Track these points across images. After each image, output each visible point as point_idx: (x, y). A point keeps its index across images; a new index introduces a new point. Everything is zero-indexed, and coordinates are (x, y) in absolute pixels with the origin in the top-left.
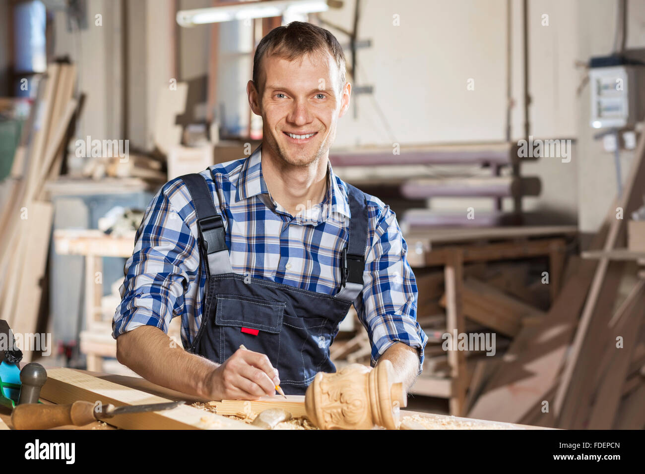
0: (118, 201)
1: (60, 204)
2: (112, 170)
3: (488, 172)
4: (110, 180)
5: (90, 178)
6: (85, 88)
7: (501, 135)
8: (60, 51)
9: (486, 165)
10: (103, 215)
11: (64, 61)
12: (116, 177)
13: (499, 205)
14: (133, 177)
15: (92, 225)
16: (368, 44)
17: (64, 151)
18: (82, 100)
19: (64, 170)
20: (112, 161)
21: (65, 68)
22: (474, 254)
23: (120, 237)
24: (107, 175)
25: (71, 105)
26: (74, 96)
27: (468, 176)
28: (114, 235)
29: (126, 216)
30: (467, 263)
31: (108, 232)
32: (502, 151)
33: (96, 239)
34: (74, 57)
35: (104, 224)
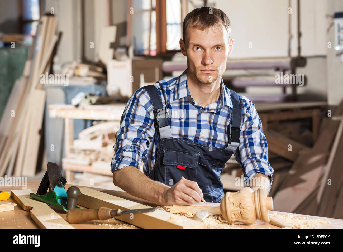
0: (81, 89)
1: (49, 90)
2: (77, 72)
3: (278, 73)
4: (76, 78)
6: (62, 29)
7: (285, 54)
8: (48, 10)
9: (277, 69)
10: (74, 97)
11: (50, 15)
12: (79, 76)
13: (284, 91)
14: (89, 76)
15: (67, 102)
16: (214, 4)
17: (51, 63)
18: (60, 35)
19: (51, 72)
20: (77, 68)
21: (51, 19)
22: (273, 117)
23: (84, 109)
24: (74, 75)
25: (55, 38)
26: (56, 33)
27: (267, 75)
28: (80, 107)
29: (86, 97)
30: (269, 122)
31: (77, 106)
32: (286, 62)
33: (70, 109)
35: (75, 101)
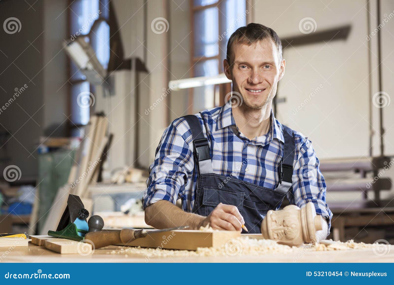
0: (132, 196)
1: (97, 200)
2: (128, 178)
3: (359, 176)
4: (127, 184)
5: (116, 183)
6: (113, 130)
7: (366, 153)
8: (98, 109)
9: (357, 171)
10: (123, 204)
11: (101, 115)
12: (131, 182)
13: (366, 196)
14: (141, 182)
15: (116, 209)
16: (284, 100)
17: (100, 168)
18: (111, 137)
19: (100, 179)
20: (129, 173)
21: (101, 119)
22: (351, 221)
23: (134, 216)
24: (125, 181)
25: (105, 141)
26: (106, 135)
27: (346, 178)
28: (130, 214)
29: (137, 203)
30: (347, 227)
31: (127, 213)
32: (367, 162)
33: (119, 217)
34: (107, 112)
35: (124, 208)
